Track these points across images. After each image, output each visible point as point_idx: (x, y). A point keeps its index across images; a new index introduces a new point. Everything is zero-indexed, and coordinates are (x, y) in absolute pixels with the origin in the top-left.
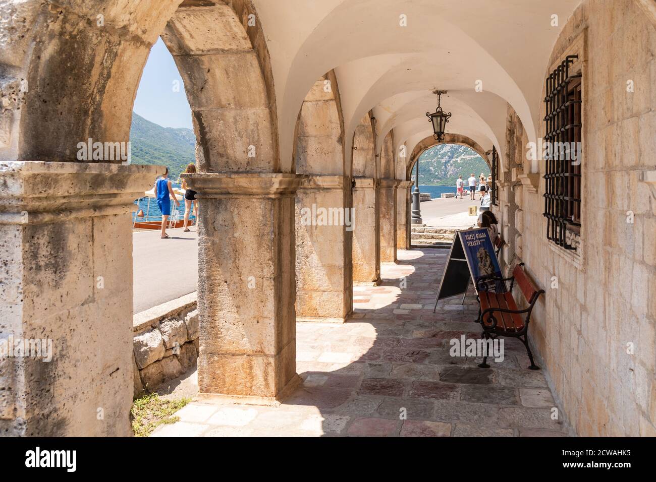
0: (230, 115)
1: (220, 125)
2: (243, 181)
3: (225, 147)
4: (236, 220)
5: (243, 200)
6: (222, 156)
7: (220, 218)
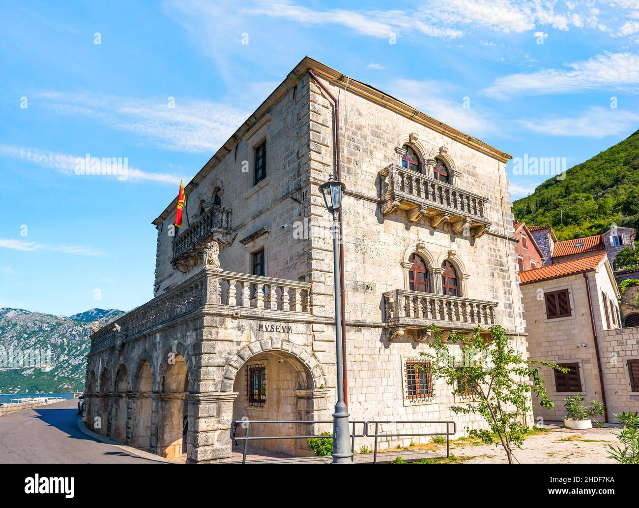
0: (174, 377)
1: (170, 380)
2: (176, 395)
3: (170, 385)
4: (172, 406)
5: (175, 401)
6: (168, 388)
7: (167, 406)
